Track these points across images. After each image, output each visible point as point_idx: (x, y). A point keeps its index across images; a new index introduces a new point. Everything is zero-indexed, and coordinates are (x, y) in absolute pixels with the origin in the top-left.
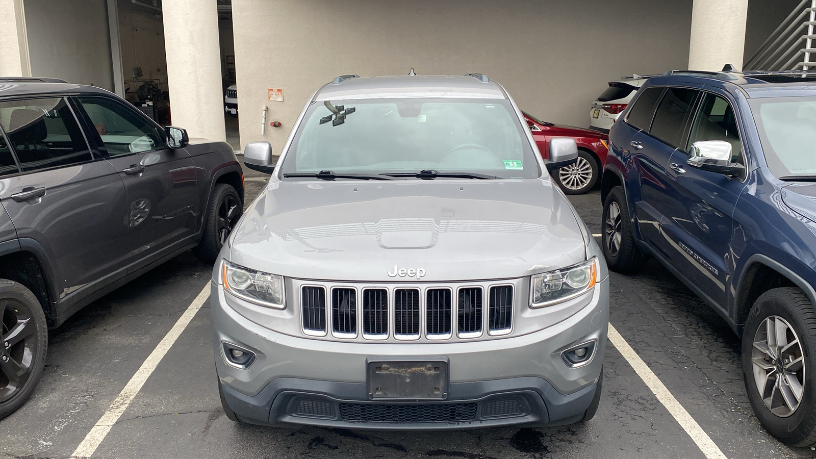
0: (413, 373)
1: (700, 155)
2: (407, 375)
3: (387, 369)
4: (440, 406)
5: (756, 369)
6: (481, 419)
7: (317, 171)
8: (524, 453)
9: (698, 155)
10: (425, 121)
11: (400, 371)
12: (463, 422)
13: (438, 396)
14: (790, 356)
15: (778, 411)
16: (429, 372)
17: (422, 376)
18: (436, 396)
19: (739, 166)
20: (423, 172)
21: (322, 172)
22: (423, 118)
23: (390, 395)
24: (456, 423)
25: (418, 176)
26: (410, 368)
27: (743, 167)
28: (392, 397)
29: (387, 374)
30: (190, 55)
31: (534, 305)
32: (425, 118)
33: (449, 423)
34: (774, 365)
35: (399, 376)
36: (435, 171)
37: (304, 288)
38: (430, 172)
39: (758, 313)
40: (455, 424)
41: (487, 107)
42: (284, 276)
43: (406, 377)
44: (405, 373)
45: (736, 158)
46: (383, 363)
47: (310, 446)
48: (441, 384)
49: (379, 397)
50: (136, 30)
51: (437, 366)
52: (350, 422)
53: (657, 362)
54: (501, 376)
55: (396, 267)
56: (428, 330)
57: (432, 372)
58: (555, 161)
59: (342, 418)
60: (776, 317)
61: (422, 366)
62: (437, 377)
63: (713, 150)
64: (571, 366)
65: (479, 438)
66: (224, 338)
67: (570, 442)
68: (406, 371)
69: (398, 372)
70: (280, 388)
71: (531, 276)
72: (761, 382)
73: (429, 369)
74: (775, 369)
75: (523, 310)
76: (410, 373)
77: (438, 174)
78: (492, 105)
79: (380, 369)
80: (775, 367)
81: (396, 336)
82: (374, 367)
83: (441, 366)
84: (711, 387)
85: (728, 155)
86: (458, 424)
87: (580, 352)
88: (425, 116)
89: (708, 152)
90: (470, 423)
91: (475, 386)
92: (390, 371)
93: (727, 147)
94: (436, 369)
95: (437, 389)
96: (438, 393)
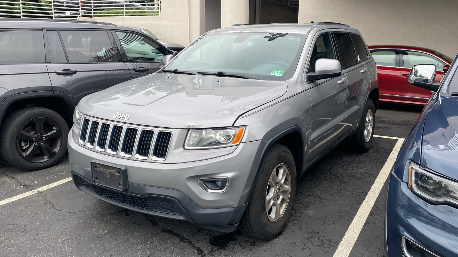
0: (110, 173)
2: (108, 173)
3: (99, 168)
4: (120, 194)
6: (155, 210)
10: (250, 46)
11: (105, 170)
12: (146, 210)
13: (120, 189)
17: (113, 175)
20: (219, 73)
23: (101, 183)
24: (142, 209)
26: (108, 170)
29: (99, 170)
31: (186, 147)
32: (250, 44)
33: (139, 208)
35: (105, 173)
37: (84, 119)
38: (223, 73)
42: (82, 113)
43: (107, 175)
46: (97, 164)
48: (121, 182)
49: (97, 182)
52: (100, 196)
55: (117, 113)
56: (122, 150)
57: (117, 174)
59: (96, 193)
61: (113, 170)
62: (119, 177)
64: (206, 190)
69: (104, 170)
71: (189, 129)
73: (116, 172)
78: (293, 38)
79: (96, 167)
81: (108, 151)
82: (94, 165)
83: (124, 173)
85: (432, 75)
87: (219, 184)
90: (149, 211)
91: (141, 187)
92: (101, 169)
94: (119, 172)
95: (120, 184)
96: (121, 187)
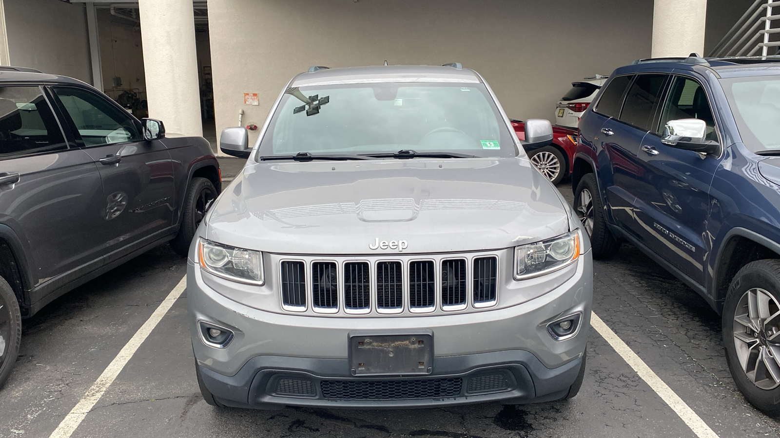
0: (397, 347)
1: (674, 134)
2: (390, 349)
3: (370, 343)
4: (424, 381)
5: (738, 343)
6: (466, 394)
7: (295, 153)
8: (508, 432)
9: (672, 133)
10: (401, 105)
11: (383, 345)
12: (448, 398)
13: (422, 371)
14: (773, 328)
15: (762, 384)
16: (413, 346)
17: (407, 350)
18: (421, 370)
19: (714, 143)
20: (401, 152)
21: (299, 154)
22: (399, 102)
23: (373, 370)
24: (441, 399)
25: (396, 156)
26: (394, 342)
27: (717, 144)
28: (375, 372)
29: (369, 349)
30: (167, 54)
31: (518, 277)
32: (401, 102)
33: (434, 399)
34: (757, 338)
35: (382, 351)
36: (413, 151)
37: (283, 263)
38: (407, 152)
39: (739, 286)
40: (439, 400)
41: (462, 90)
42: (262, 252)
43: (389, 352)
44: (389, 347)
45: (710, 136)
46: (366, 337)
47: (290, 429)
48: (426, 359)
49: (362, 372)
50: (116, 41)
51: (421, 340)
52: (332, 400)
53: (635, 341)
54: (487, 349)
55: (377, 239)
56: (411, 303)
57: (416, 346)
58: (531, 142)
59: (324, 396)
60: (758, 289)
61: (406, 340)
62: (420, 351)
63: (686, 128)
64: (556, 339)
65: (463, 418)
66: (201, 317)
67: (555, 420)
68: (390, 345)
69: (381, 346)
70: (259, 367)
71: (514, 247)
72: (743, 356)
73: (413, 343)
74: (758, 342)
75: (507, 281)
76: (393, 347)
77: (416, 154)
78: (468, 89)
79: (362, 343)
80: (757, 340)
81: (378, 310)
82: (356, 341)
83: (426, 339)
84: (692, 363)
85: (703, 133)
86: (443, 400)
87: (565, 325)
88: (401, 100)
89: (682, 130)
90: (455, 399)
91: (460, 359)
92: (373, 346)
93: (701, 125)
94: (420, 342)
95: (421, 363)
96: (423, 367)
